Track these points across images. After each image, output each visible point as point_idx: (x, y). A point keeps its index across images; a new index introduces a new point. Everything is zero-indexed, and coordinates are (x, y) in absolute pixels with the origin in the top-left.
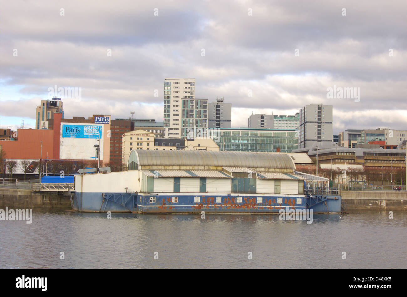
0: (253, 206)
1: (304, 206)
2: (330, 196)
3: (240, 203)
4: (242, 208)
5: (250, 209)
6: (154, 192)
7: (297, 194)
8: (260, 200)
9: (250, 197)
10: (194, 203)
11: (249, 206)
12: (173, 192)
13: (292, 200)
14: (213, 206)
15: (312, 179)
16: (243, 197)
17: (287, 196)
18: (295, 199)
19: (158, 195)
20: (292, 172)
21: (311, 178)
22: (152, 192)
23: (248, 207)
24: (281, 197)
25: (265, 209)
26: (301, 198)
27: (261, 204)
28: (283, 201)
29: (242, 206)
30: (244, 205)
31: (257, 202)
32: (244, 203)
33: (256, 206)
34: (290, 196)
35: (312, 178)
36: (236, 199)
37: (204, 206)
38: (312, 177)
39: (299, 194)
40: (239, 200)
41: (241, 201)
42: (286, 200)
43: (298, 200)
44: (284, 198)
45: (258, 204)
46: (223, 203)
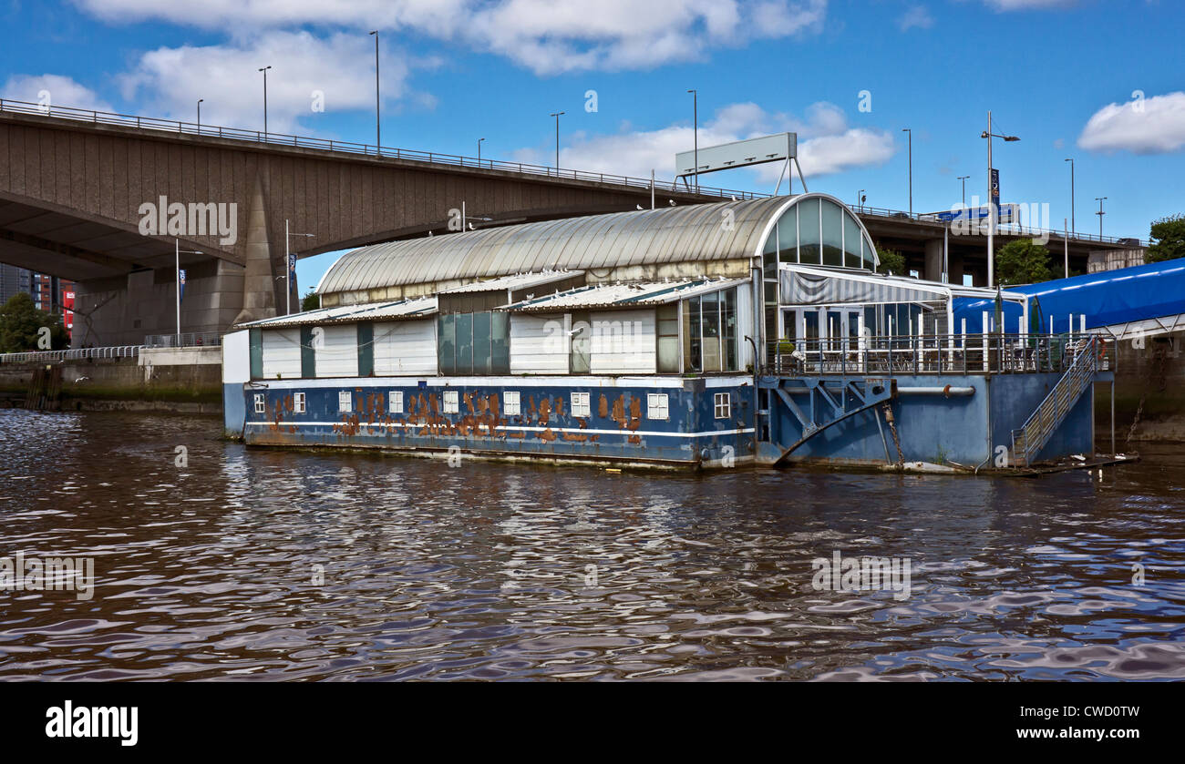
0: (490, 428)
1: (680, 428)
2: (928, 378)
3: (454, 415)
4: (460, 435)
5: (483, 438)
6: (265, 377)
7: (654, 371)
8: (512, 404)
9: (481, 389)
10: (338, 415)
11: (481, 427)
12: (300, 376)
13: (627, 401)
14: (383, 424)
15: (868, 297)
16: (460, 389)
17: (606, 383)
18: (641, 394)
19: (267, 386)
20: (746, 271)
21: (859, 291)
22: (260, 377)
23: (475, 431)
24: (584, 389)
25: (528, 441)
26: (665, 391)
27: (518, 420)
28: (594, 404)
29: (461, 428)
30: (465, 421)
31: (502, 410)
32: (465, 414)
33: (499, 428)
34: (621, 383)
35: (864, 295)
36: (442, 398)
37: (361, 424)
38: (868, 289)
39: (662, 371)
40: (451, 404)
41: (456, 409)
42: (604, 402)
43: (653, 400)
44: (595, 393)
45: (507, 421)
46: (408, 416)
